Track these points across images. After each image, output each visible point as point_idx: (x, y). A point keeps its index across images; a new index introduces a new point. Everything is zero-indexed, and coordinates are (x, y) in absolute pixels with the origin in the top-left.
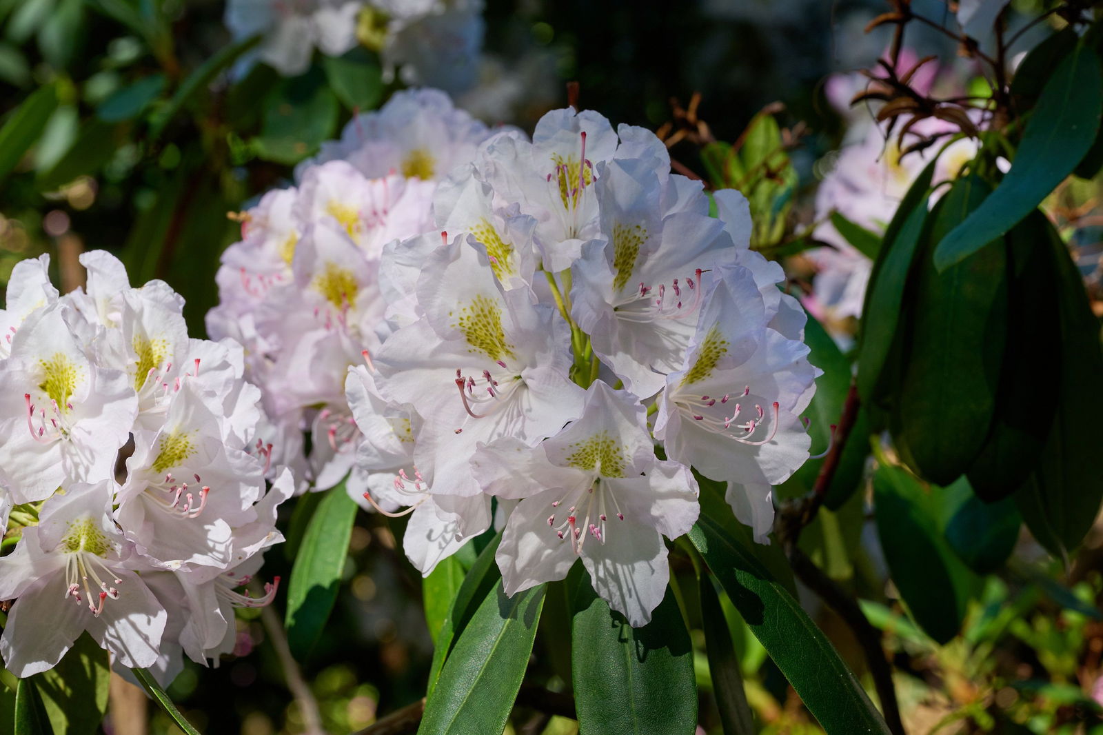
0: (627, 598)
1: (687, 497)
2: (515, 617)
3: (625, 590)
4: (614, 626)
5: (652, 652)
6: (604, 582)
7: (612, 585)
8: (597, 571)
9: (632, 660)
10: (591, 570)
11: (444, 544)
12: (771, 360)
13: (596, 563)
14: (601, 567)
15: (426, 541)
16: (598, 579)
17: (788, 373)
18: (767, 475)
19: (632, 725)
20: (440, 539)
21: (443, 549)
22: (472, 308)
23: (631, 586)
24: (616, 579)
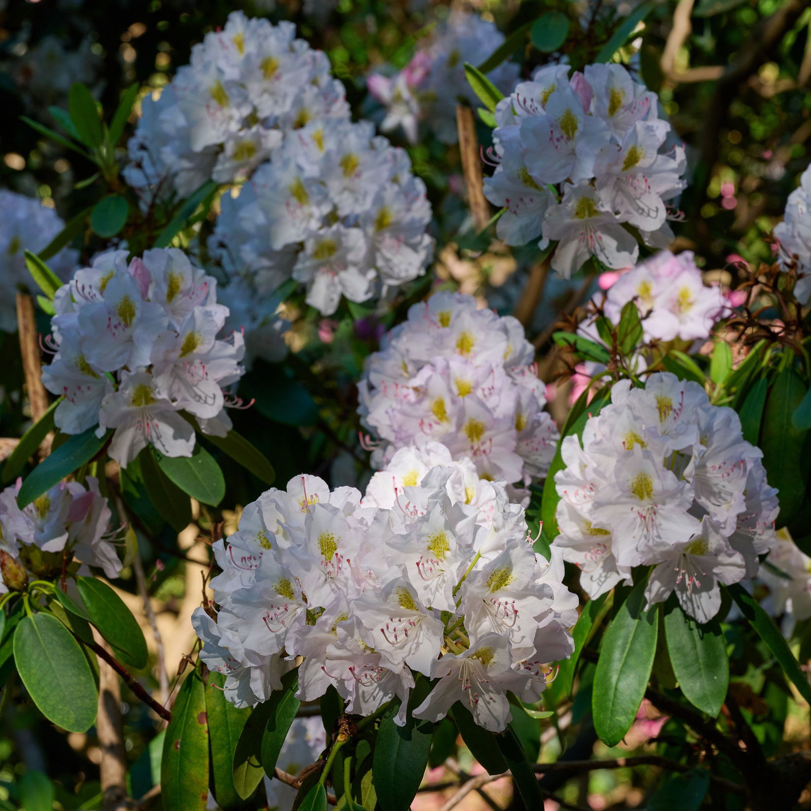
0: (696, 610)
1: (739, 566)
2: (640, 619)
3: (695, 606)
4: (686, 622)
5: (705, 635)
6: (685, 602)
7: (689, 604)
8: (682, 598)
9: (697, 638)
10: (679, 596)
11: (600, 583)
12: (762, 497)
13: (682, 593)
14: (684, 595)
15: (590, 581)
16: (683, 601)
17: (768, 502)
18: (756, 549)
19: (700, 670)
20: (598, 581)
21: (601, 586)
22: (637, 478)
23: (699, 604)
24: (691, 600)
